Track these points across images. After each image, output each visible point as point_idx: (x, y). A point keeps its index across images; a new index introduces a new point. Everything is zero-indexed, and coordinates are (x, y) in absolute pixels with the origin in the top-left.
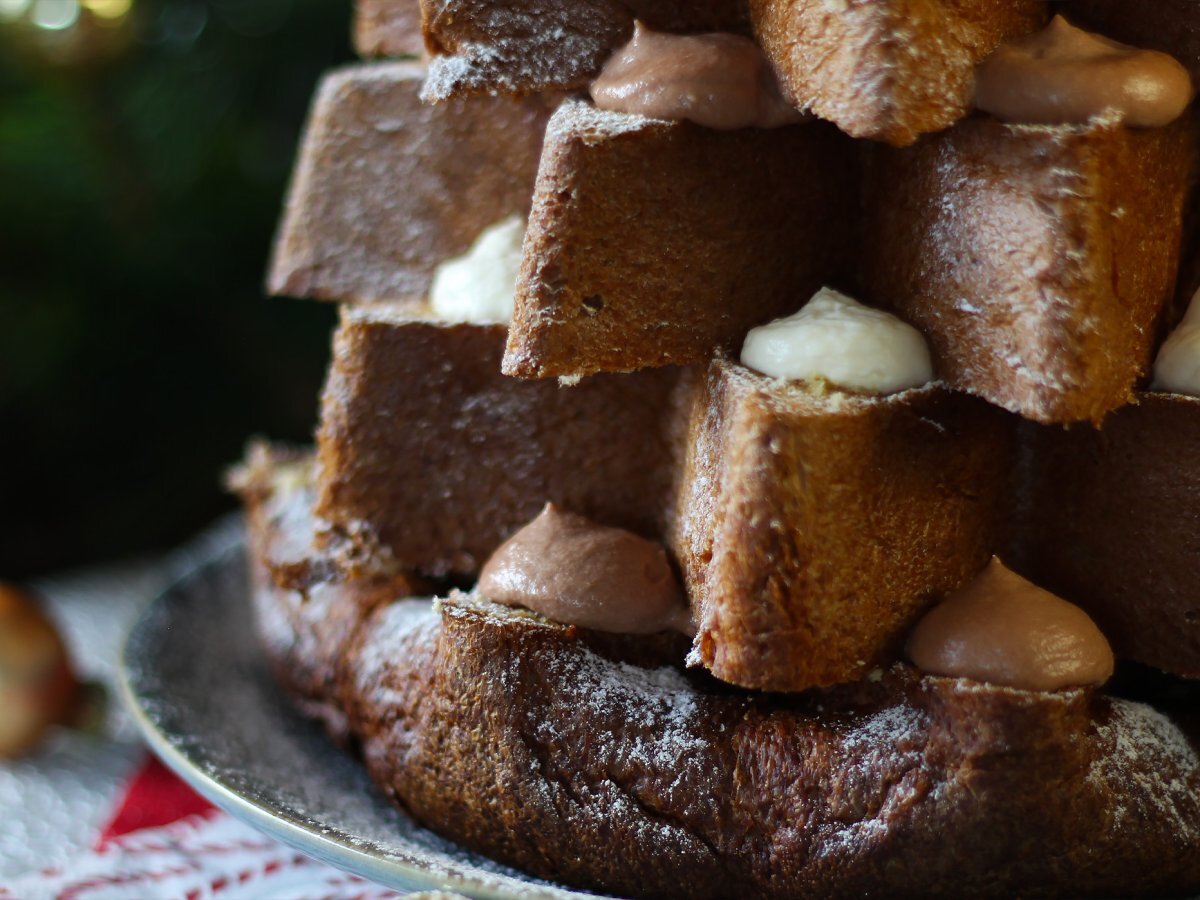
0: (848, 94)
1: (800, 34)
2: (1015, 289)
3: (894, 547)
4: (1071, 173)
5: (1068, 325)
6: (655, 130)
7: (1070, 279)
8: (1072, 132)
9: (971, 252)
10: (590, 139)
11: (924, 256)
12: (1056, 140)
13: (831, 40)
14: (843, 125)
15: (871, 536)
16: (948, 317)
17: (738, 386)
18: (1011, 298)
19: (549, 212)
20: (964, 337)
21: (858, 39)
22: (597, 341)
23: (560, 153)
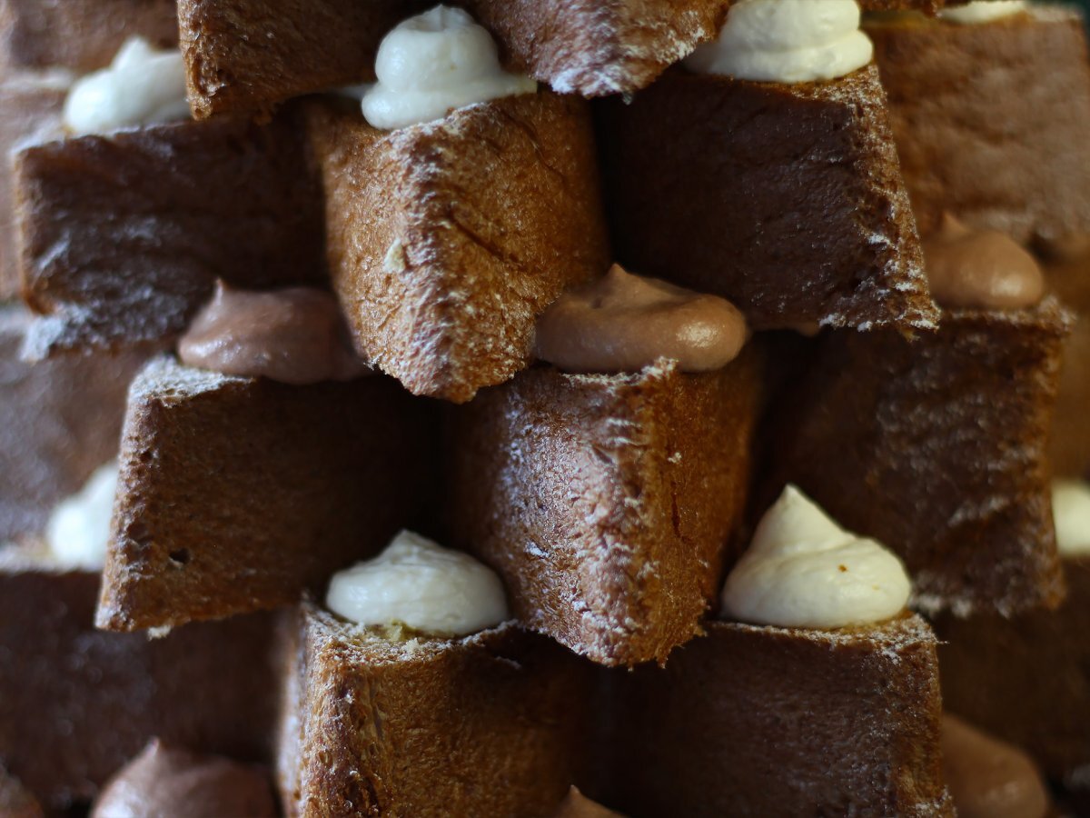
0: (409, 353)
1: (367, 292)
2: (578, 535)
3: (476, 782)
4: (626, 423)
5: (628, 571)
6: (234, 388)
7: (629, 525)
8: (627, 382)
9: (537, 497)
10: (168, 400)
11: (496, 499)
12: (611, 390)
13: (393, 299)
14: (405, 383)
15: (451, 775)
16: (520, 558)
17: (319, 634)
18: (575, 544)
19: (133, 472)
20: (534, 578)
21: (416, 299)
22: (186, 592)
23: (141, 414)
